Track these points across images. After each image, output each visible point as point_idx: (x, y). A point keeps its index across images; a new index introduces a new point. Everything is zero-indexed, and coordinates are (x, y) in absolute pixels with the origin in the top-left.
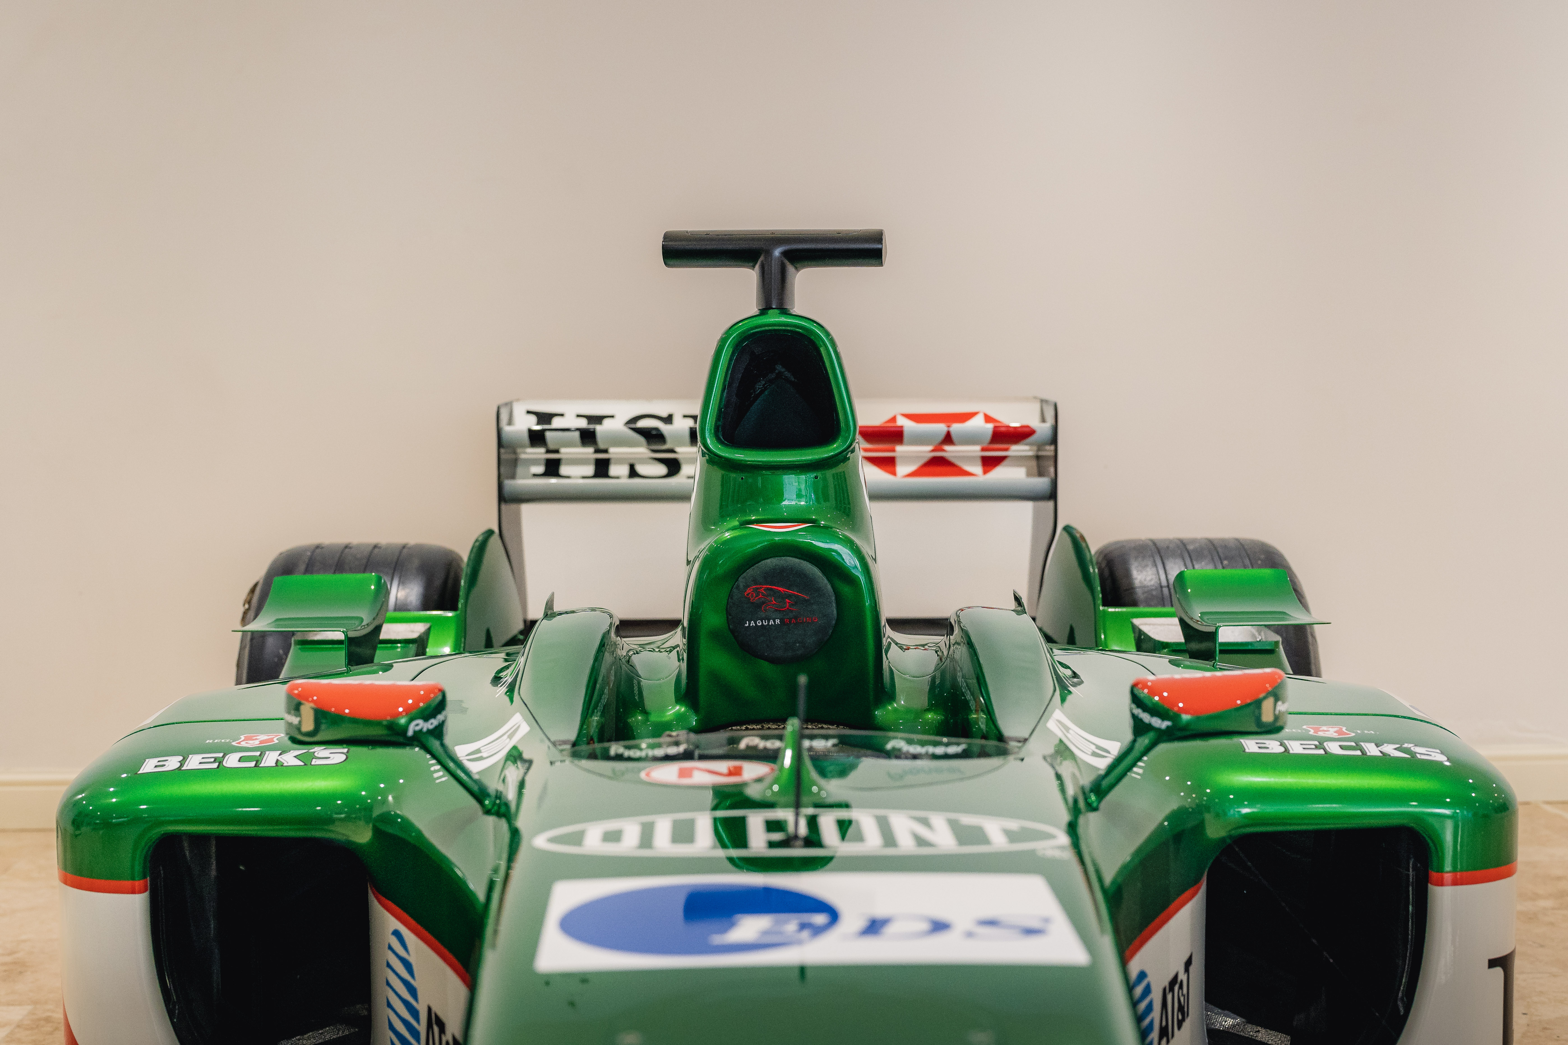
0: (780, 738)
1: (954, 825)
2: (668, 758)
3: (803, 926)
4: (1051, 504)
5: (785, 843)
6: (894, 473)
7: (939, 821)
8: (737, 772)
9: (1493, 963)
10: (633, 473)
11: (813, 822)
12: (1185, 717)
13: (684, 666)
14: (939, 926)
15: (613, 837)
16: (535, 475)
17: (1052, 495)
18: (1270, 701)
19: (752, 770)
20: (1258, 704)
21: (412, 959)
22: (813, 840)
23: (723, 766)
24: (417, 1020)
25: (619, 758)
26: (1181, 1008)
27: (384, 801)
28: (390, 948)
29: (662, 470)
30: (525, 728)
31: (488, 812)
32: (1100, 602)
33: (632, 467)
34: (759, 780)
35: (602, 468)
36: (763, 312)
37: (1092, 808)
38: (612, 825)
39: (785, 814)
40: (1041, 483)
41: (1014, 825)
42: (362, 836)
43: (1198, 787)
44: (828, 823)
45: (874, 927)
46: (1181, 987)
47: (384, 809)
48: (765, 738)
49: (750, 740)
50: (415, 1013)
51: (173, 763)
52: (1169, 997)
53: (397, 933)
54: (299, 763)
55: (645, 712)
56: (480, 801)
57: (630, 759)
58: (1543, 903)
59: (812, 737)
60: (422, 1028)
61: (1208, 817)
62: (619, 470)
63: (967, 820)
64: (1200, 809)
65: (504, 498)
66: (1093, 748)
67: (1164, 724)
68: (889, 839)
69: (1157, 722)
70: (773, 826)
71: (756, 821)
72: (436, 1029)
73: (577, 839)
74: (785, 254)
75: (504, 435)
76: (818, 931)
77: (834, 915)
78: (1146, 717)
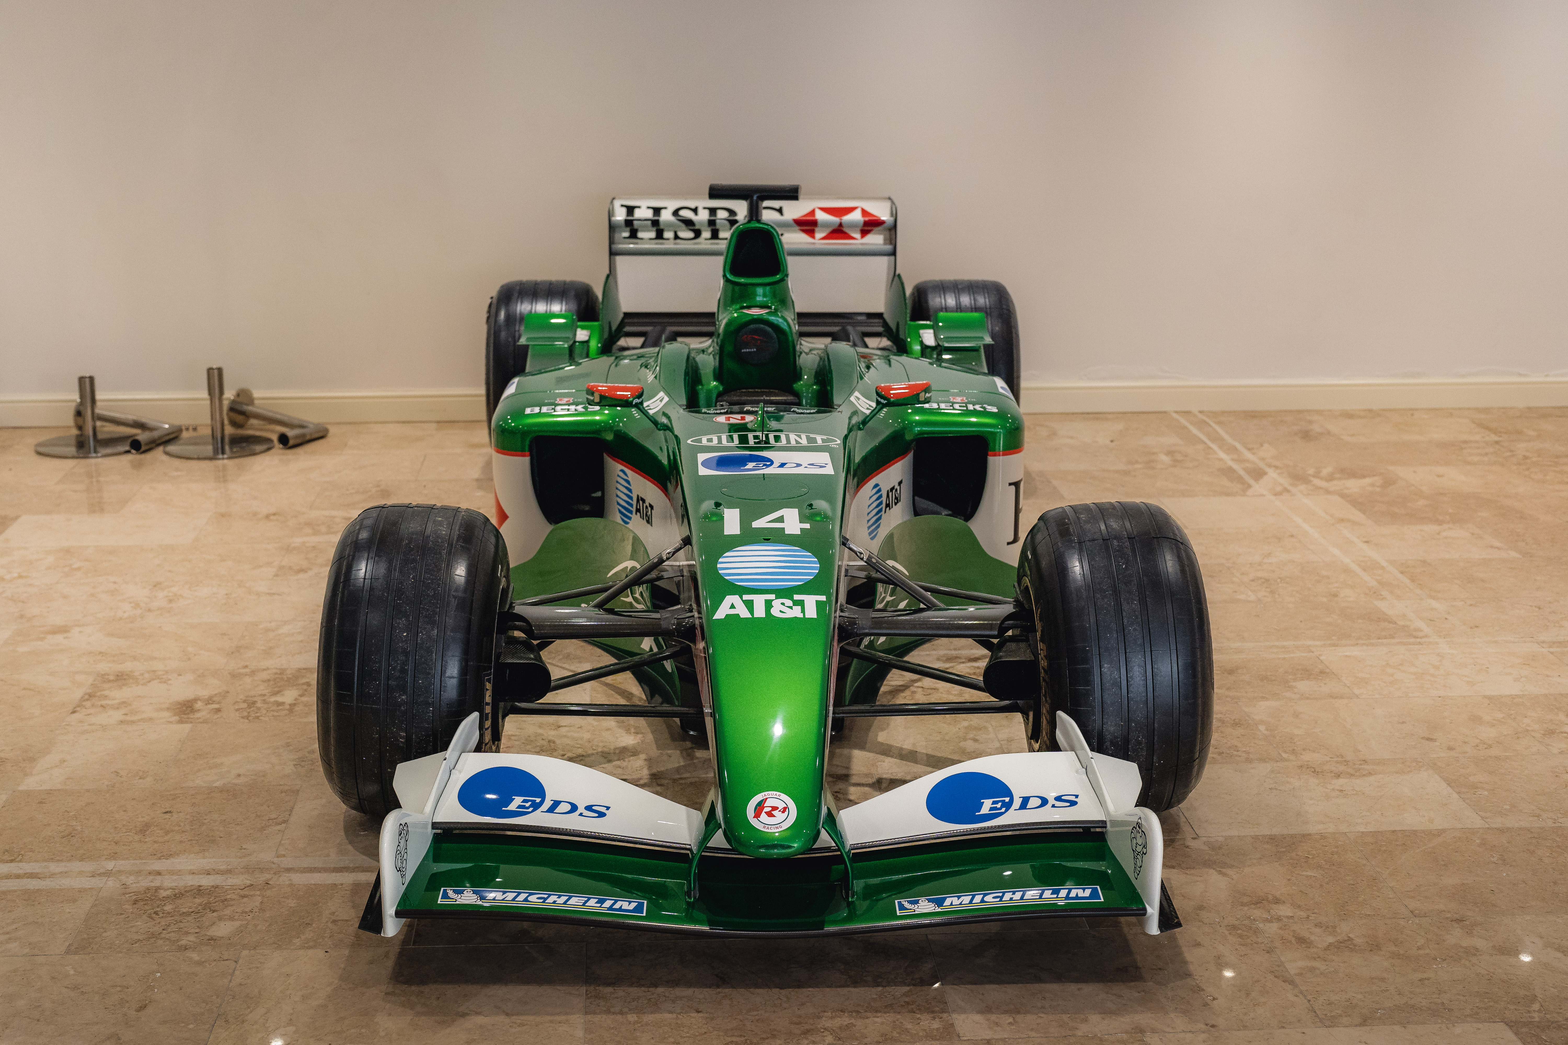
0: (757, 407)
1: (808, 438)
2: (721, 413)
3: (765, 465)
4: (892, 258)
5: (759, 443)
6: (813, 237)
7: (804, 436)
8: (743, 418)
9: (1010, 484)
10: (676, 237)
11: (767, 436)
12: (892, 400)
13: (717, 364)
14: (799, 465)
15: (710, 440)
16: (625, 238)
17: (894, 253)
18: (923, 393)
19: (749, 418)
20: (918, 395)
21: (630, 479)
22: (767, 442)
23: (739, 416)
24: (632, 500)
25: (705, 413)
26: (896, 498)
27: (618, 425)
28: (618, 476)
29: (691, 235)
30: (666, 399)
31: (659, 430)
32: (908, 319)
33: (676, 233)
34: (752, 422)
35: (660, 235)
36: (749, 222)
37: (860, 429)
38: (709, 437)
39: (759, 434)
40: (889, 248)
41: (825, 437)
42: (610, 437)
43: (903, 421)
44: (771, 436)
45: (782, 465)
46: (896, 490)
47: (618, 428)
48: (752, 407)
49: (747, 408)
50: (631, 498)
51: (537, 410)
52: (890, 494)
53: (622, 471)
54: (583, 410)
55: (702, 385)
56: (657, 427)
57: (709, 414)
58: (1138, 466)
59: (767, 407)
60: (634, 503)
61: (906, 432)
62: (668, 234)
63: (812, 436)
64: (904, 429)
65: (613, 253)
66: (868, 406)
67: (885, 402)
68: (788, 441)
69: (882, 401)
70: (756, 437)
71: (750, 436)
72: (641, 502)
73: (700, 441)
74: (758, 197)
75: (612, 223)
76: (768, 466)
77: (772, 463)
78: (879, 399)
